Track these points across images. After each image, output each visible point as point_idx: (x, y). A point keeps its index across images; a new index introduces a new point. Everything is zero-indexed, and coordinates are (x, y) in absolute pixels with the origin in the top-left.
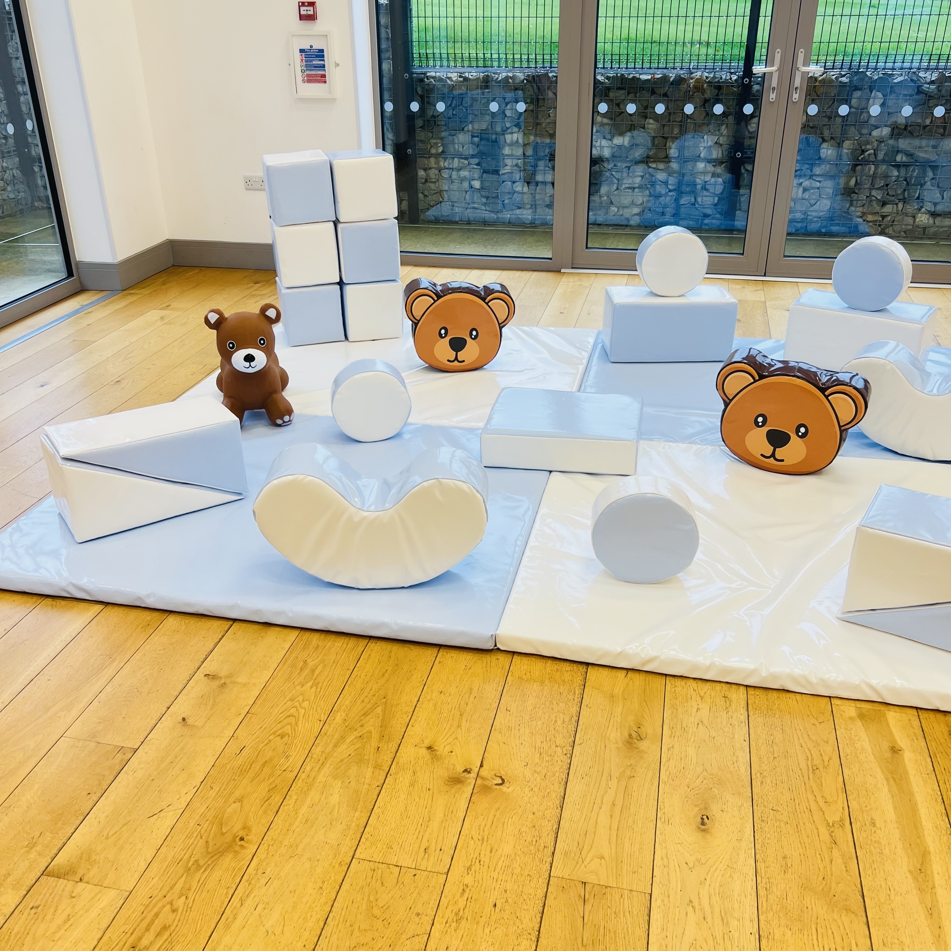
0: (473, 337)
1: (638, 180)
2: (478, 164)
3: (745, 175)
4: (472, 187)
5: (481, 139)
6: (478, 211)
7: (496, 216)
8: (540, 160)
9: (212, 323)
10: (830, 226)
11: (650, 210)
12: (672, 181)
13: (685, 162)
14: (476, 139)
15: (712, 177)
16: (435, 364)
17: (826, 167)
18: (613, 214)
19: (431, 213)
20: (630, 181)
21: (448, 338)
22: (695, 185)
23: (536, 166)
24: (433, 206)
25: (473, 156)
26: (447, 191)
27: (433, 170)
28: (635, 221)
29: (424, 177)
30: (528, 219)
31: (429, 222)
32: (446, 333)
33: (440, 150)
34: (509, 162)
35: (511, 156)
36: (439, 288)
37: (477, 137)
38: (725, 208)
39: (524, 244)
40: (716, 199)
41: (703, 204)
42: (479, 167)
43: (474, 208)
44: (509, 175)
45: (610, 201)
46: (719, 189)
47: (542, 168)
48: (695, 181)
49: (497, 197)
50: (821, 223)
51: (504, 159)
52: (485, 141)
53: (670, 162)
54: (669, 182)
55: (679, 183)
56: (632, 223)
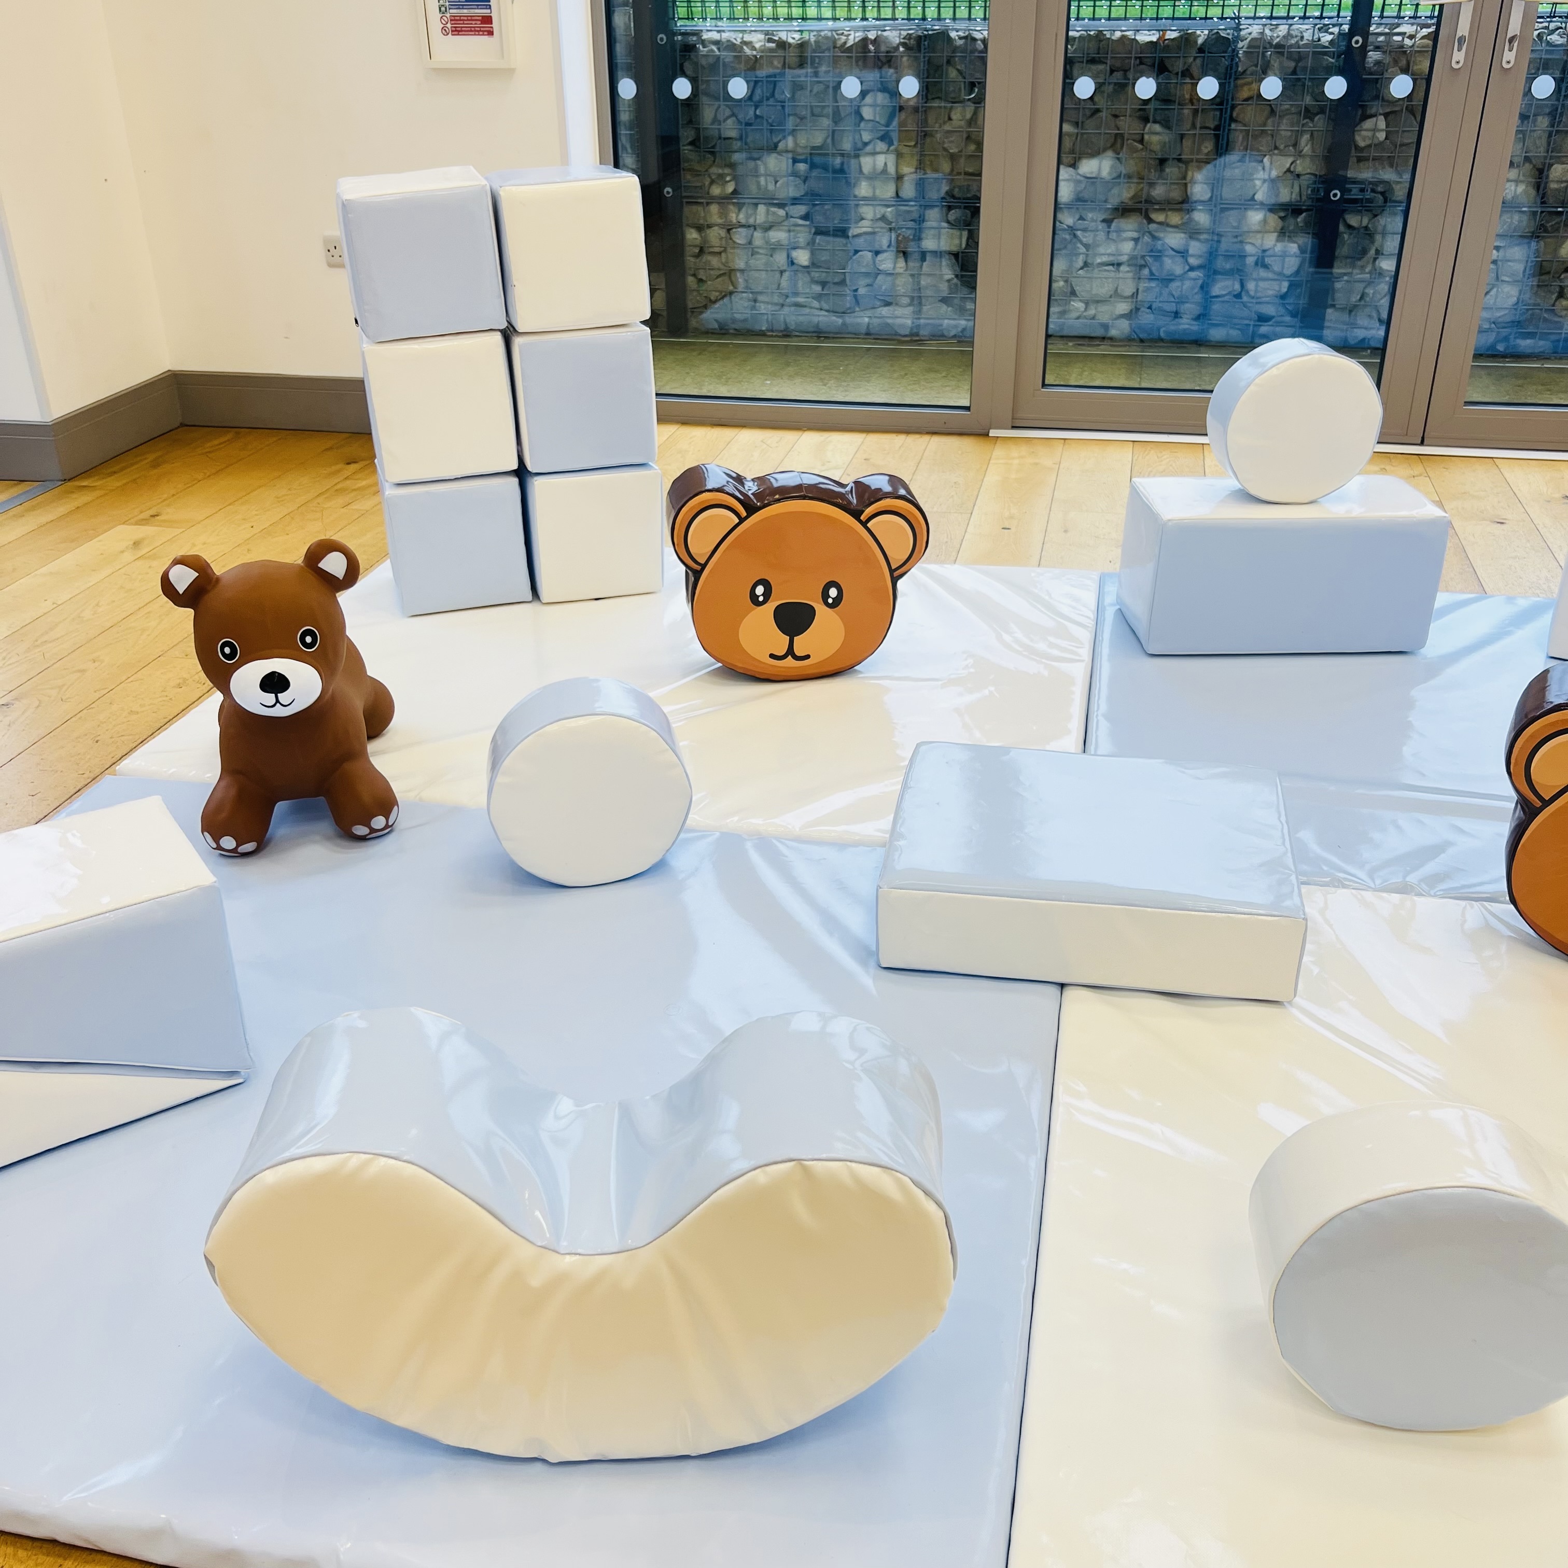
0: (830, 601)
1: (1127, 247)
2: (806, 217)
3: (1346, 236)
4: (793, 263)
5: (813, 166)
6: (807, 311)
7: (840, 321)
8: (932, 207)
9: (181, 592)
10: (1515, 338)
11: (1150, 308)
12: (1196, 248)
13: (1223, 210)
14: (802, 167)
15: (1277, 241)
16: (739, 664)
17: (1512, 218)
18: (1075, 315)
19: (712, 316)
20: (1112, 249)
21: (771, 606)
22: (1243, 257)
23: (921, 220)
24: (715, 302)
25: (795, 201)
26: (742, 271)
27: (716, 228)
28: (1121, 328)
29: (698, 242)
30: (902, 326)
31: (709, 333)
32: (767, 595)
33: (730, 188)
34: (868, 212)
35: (871, 200)
36: (751, 488)
37: (805, 161)
38: (1303, 302)
39: (903, 377)
40: (1285, 286)
41: (1259, 295)
42: (808, 223)
43: (797, 305)
44: (868, 237)
45: (1069, 289)
46: (1291, 265)
47: (934, 224)
48: (1244, 250)
49: (843, 283)
50: (1498, 332)
51: (857, 205)
52: (819, 170)
53: (1193, 210)
54: (1191, 252)
55: (1211, 253)
56: (1113, 332)
